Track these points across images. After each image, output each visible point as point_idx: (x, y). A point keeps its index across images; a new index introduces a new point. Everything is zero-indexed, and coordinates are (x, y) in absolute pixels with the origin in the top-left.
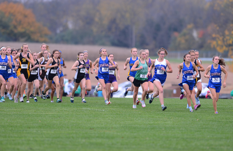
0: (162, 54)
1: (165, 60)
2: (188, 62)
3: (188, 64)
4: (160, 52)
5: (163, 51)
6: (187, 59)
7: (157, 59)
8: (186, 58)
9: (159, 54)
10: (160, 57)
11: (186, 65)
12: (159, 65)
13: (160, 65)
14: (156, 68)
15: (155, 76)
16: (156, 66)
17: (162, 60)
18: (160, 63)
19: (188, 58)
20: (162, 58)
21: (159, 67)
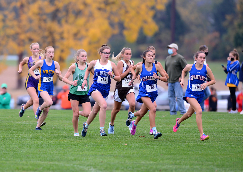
0: (106, 53)
1: (109, 62)
2: (150, 63)
3: (149, 66)
4: (103, 49)
5: (107, 48)
6: (148, 59)
7: (98, 60)
8: (147, 57)
9: (102, 53)
10: (103, 57)
11: (146, 67)
12: (101, 70)
13: (103, 69)
14: (97, 74)
15: (94, 85)
16: (97, 71)
17: (105, 62)
18: (103, 66)
19: (149, 57)
20: (106, 59)
21: (101, 73)
